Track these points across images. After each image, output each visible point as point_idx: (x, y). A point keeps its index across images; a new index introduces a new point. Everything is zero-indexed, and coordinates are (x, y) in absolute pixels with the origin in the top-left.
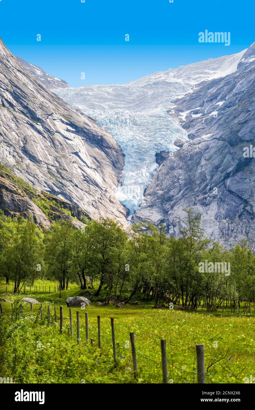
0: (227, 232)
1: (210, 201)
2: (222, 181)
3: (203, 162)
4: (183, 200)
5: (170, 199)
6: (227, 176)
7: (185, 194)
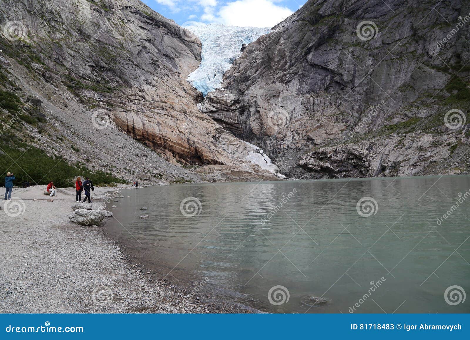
0: (312, 107)
1: (291, 78)
2: (303, 57)
3: (282, 41)
4: (260, 79)
5: (246, 79)
6: (309, 51)
7: (262, 72)
